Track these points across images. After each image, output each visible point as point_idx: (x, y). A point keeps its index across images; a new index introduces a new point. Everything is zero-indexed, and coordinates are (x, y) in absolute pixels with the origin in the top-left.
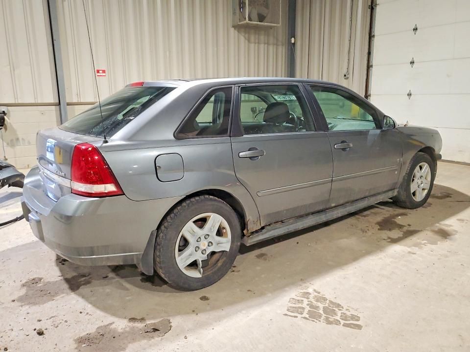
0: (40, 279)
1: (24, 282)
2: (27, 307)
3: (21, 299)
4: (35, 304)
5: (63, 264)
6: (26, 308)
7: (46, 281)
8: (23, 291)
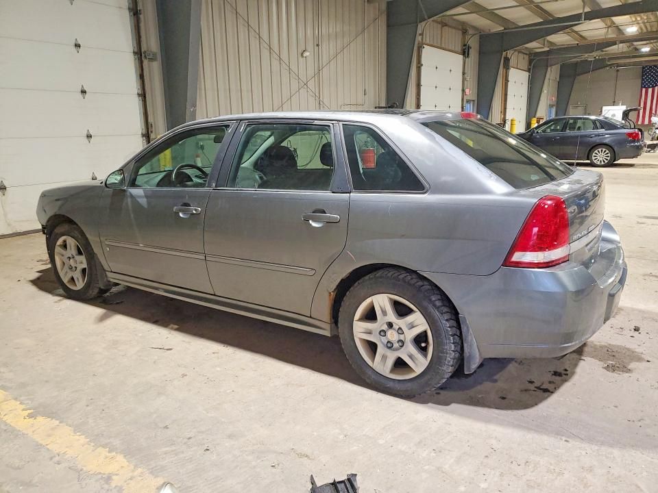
0: (607, 368)
1: (627, 375)
2: (637, 350)
3: (640, 359)
4: (628, 349)
5: (566, 370)
6: (639, 350)
7: (602, 363)
8: (632, 366)
